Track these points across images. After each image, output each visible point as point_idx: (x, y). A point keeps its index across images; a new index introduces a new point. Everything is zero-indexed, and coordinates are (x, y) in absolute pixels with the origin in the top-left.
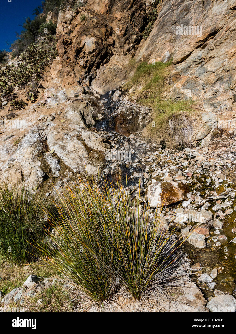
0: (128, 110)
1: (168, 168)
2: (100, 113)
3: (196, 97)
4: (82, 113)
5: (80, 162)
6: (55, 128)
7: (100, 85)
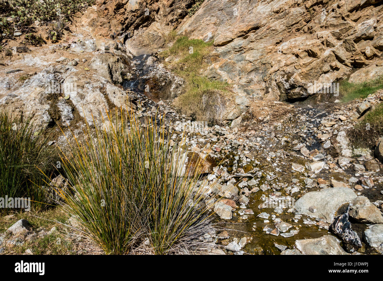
0: (162, 76)
1: (196, 139)
2: (130, 72)
3: (232, 80)
4: (111, 67)
5: (98, 117)
6: (76, 74)
7: (135, 46)
